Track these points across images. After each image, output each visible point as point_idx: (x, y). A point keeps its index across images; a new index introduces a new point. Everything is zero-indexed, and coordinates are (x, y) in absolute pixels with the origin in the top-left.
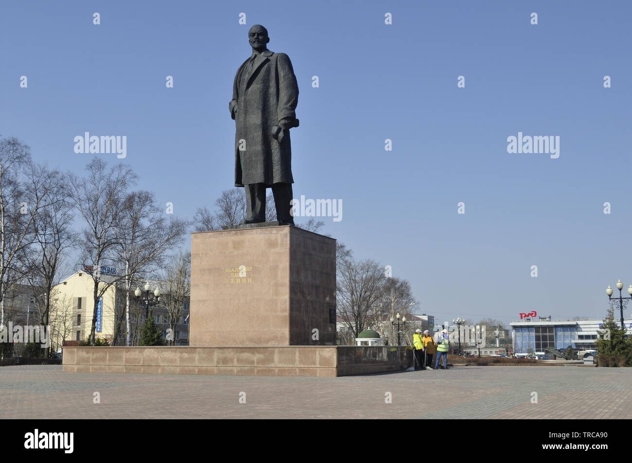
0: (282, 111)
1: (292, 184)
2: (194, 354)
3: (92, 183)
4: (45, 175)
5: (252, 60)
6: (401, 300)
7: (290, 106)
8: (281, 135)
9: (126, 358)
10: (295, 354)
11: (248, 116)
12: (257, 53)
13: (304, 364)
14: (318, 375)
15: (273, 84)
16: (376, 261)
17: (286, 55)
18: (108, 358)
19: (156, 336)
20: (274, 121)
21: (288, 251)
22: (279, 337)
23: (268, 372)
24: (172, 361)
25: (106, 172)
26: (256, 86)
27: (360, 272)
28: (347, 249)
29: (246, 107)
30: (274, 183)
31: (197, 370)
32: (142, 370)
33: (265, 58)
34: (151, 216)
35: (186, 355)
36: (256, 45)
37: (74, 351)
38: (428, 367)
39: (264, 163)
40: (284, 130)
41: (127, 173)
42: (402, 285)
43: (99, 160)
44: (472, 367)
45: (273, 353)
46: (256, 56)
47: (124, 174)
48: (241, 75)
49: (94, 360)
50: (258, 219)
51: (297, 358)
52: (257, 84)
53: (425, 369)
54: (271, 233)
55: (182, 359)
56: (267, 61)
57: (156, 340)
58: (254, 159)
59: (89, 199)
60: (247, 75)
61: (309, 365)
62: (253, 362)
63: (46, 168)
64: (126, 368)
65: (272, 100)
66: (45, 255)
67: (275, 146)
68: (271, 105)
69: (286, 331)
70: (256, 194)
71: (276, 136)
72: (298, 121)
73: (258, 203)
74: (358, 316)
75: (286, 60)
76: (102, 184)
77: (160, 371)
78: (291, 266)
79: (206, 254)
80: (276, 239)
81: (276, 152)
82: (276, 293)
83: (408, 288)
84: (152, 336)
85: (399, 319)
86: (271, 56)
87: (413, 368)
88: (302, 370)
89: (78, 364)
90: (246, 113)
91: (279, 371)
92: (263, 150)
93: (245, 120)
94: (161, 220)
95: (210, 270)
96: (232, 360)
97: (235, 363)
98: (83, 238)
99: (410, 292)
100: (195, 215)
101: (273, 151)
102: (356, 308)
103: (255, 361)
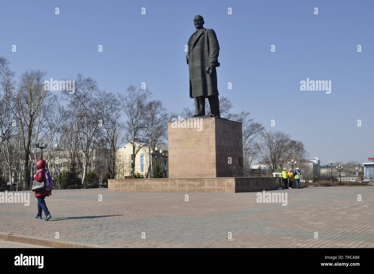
0: (211, 59)
1: (218, 96)
2: (168, 182)
3: (130, 97)
4: (105, 95)
5: (195, 34)
6: (298, 152)
7: (215, 56)
8: (211, 71)
9: (136, 184)
10: (215, 182)
11: (194, 63)
12: (198, 30)
13: (219, 187)
14: (226, 192)
15: (206, 45)
16: (283, 132)
17: (213, 30)
18: (128, 185)
19: (160, 173)
20: (207, 64)
21: (214, 130)
22: (211, 173)
23: (202, 191)
24: (157, 186)
25: (136, 91)
26: (198, 47)
27: (275, 138)
28: (262, 126)
29: (193, 58)
30: (208, 95)
31: (169, 190)
32: (144, 190)
33: (202, 32)
34: (161, 112)
35: (164, 183)
36: (197, 26)
37: (113, 182)
38: (290, 188)
39: (203, 86)
40: (212, 69)
41: (146, 92)
42: (299, 144)
43: (132, 86)
44: (319, 187)
45: (204, 181)
46: (197, 31)
47: (145, 92)
48: (190, 42)
49: (122, 185)
50: (201, 114)
51: (216, 184)
52: (198, 46)
53: (288, 188)
54: (206, 121)
55: (162, 185)
56: (203, 33)
57: (160, 175)
58: (197, 84)
59: (128, 106)
60: (193, 42)
61: (222, 187)
62: (195, 186)
63: (106, 92)
64: (137, 189)
65: (206, 53)
66: (108, 134)
67: (208, 77)
68: (206, 56)
69: (214, 170)
70: (200, 102)
71: (208, 72)
72: (219, 63)
73: (201, 106)
74: (274, 161)
75: (213, 32)
76: (135, 98)
77: (152, 190)
78: (216, 137)
79: (175, 133)
80: (209, 124)
81: (209, 79)
82: (209, 151)
83: (302, 145)
84: (158, 174)
85: (293, 162)
86: (205, 31)
87: (281, 188)
88: (218, 190)
89: (115, 187)
90: (193, 61)
91: (208, 190)
92: (202, 79)
93: (192, 64)
94: (166, 115)
95: (177, 140)
96: (185, 185)
97: (187, 186)
98: (127, 125)
99: (304, 147)
100: (183, 111)
101: (207, 79)
102: (273, 157)
103: (196, 185)
